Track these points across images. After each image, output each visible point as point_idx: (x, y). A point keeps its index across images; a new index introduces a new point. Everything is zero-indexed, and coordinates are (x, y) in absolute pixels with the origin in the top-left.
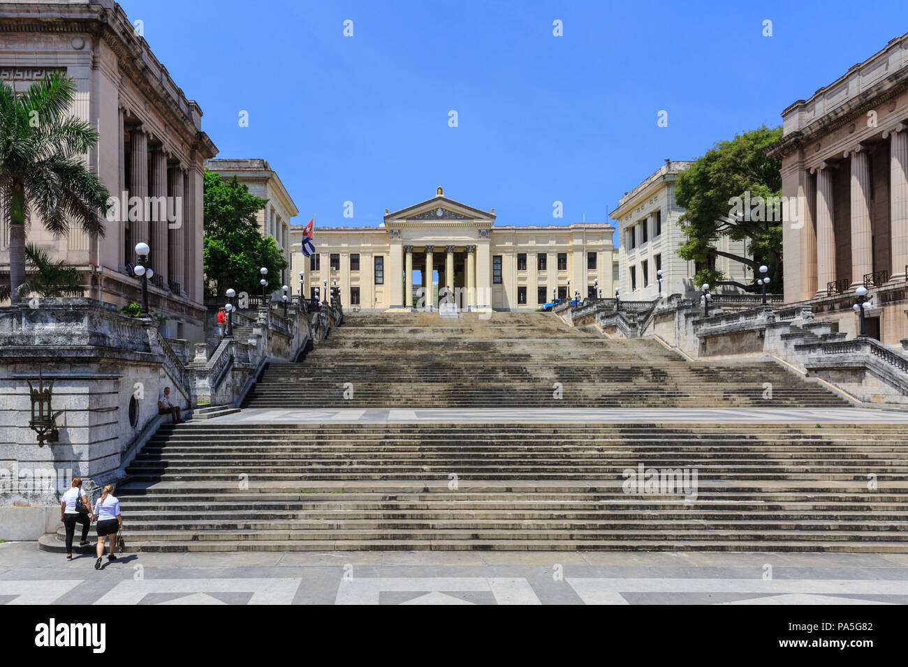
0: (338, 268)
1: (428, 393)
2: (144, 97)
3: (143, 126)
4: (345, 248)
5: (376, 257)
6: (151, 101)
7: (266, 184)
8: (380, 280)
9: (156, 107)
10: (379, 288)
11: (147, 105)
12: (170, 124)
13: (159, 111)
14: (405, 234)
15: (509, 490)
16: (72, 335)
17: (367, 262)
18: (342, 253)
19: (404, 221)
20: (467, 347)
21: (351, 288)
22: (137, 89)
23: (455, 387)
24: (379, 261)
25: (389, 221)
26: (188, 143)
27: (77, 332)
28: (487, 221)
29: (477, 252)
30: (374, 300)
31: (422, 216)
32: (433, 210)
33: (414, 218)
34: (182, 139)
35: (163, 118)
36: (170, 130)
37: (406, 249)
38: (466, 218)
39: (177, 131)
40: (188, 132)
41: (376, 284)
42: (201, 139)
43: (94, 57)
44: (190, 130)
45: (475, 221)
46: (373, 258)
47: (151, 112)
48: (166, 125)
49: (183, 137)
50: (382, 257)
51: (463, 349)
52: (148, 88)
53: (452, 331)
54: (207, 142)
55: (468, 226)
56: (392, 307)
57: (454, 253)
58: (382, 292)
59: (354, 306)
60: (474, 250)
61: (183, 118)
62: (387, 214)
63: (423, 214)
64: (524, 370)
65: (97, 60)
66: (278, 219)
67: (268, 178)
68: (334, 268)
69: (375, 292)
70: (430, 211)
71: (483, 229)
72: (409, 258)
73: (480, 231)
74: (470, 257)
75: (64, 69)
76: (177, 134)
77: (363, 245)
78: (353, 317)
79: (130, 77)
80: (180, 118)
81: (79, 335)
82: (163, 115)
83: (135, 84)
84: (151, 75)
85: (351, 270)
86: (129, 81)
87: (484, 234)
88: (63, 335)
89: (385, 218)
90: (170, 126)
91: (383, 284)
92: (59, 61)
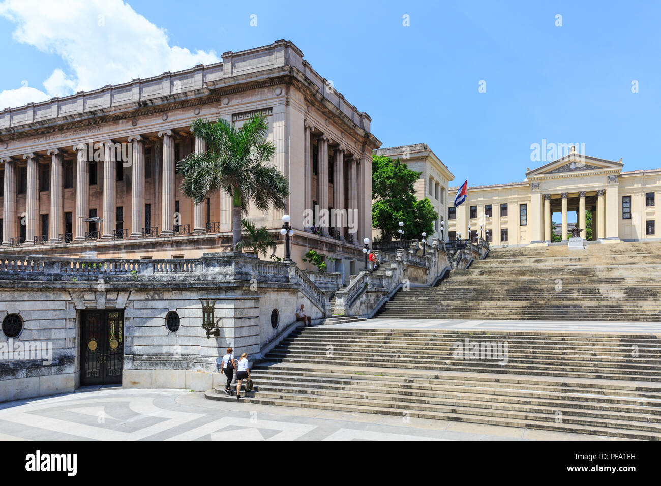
0: (491, 216)
1: (508, 308)
2: (325, 116)
3: (324, 136)
4: (496, 200)
5: (521, 205)
6: (330, 118)
7: (425, 161)
8: (524, 222)
9: (334, 122)
10: (523, 228)
11: (327, 121)
12: (345, 131)
13: (336, 124)
14: (543, 185)
15: (497, 381)
16: (226, 274)
17: (513, 210)
18: (493, 204)
19: (542, 176)
20: (571, 272)
21: (501, 230)
22: (320, 113)
23: (531, 305)
24: (523, 208)
25: (531, 176)
26: (360, 142)
27: (229, 272)
28: (615, 168)
29: (606, 194)
30: (519, 237)
31: (558, 170)
32: (567, 165)
33: (551, 172)
34: (355, 139)
35: (340, 128)
36: (345, 134)
37: (545, 197)
38: (596, 168)
39: (350, 134)
40: (358, 134)
41: (520, 225)
42: (368, 138)
43: (287, 98)
44: (359, 132)
45: (605, 170)
46: (519, 206)
47: (331, 126)
48: (342, 132)
49: (355, 138)
50: (526, 204)
51: (567, 275)
52: (327, 110)
53: (571, 260)
54: (373, 139)
55: (599, 174)
56: (533, 242)
57: (586, 197)
58: (526, 231)
59: (504, 243)
60: (604, 193)
61: (353, 126)
62: (528, 172)
63: (559, 169)
64: (597, 291)
65: (289, 100)
66: (437, 184)
67: (427, 156)
68: (488, 216)
69: (521, 232)
70: (564, 166)
71: (612, 176)
72: (547, 203)
73: (609, 177)
74: (600, 200)
75: (271, 109)
76: (351, 137)
77: (510, 197)
78: (497, 252)
79: (314, 106)
80: (351, 126)
81: (230, 274)
82: (339, 126)
83: (318, 109)
84: (328, 102)
85: (501, 216)
86: (314, 108)
87: (612, 180)
88: (221, 274)
89: (527, 174)
90: (346, 132)
91: (526, 225)
92: (268, 104)
